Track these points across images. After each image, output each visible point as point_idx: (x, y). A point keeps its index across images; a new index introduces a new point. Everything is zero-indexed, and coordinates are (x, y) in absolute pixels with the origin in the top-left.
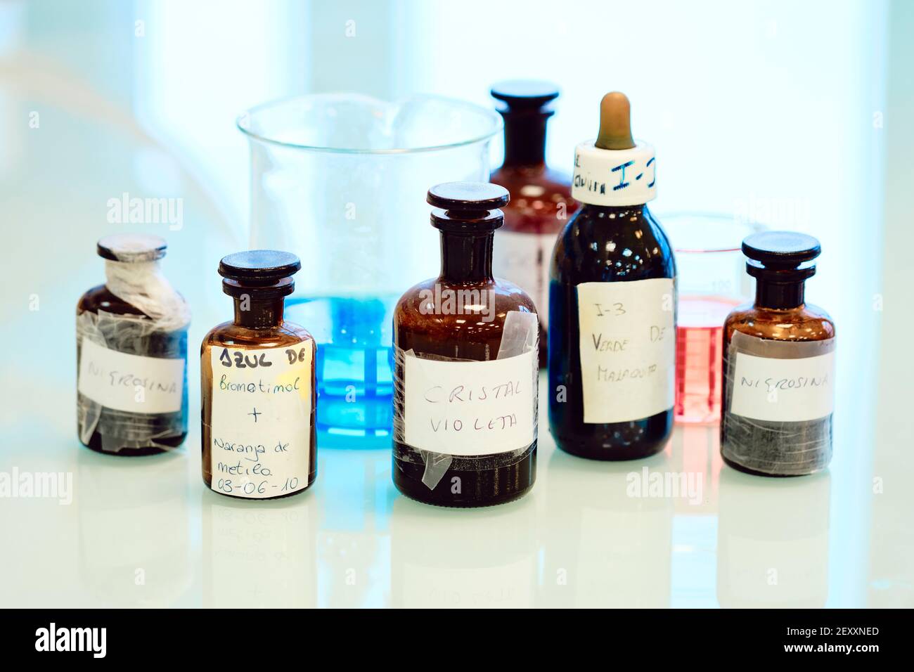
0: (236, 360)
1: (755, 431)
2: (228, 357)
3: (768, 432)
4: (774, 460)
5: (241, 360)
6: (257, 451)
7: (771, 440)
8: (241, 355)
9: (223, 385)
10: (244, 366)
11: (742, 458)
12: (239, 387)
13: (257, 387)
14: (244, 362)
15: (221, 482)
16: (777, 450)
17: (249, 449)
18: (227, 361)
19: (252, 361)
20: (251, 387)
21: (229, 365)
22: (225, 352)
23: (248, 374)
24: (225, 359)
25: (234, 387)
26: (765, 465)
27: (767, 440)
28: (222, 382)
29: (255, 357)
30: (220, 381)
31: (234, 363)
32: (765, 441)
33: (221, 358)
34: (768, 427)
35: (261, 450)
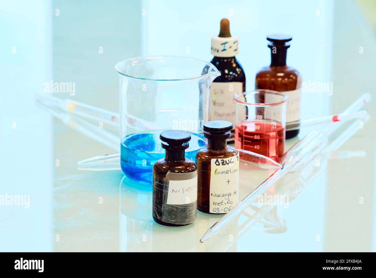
0: (222, 163)
1: (178, 209)
2: (218, 162)
3: (183, 209)
4: (186, 219)
5: (224, 162)
6: (229, 195)
7: (185, 211)
8: (223, 161)
9: (216, 173)
10: (225, 164)
11: (173, 221)
12: (223, 173)
13: (229, 171)
14: (225, 163)
15: (215, 209)
16: (187, 215)
17: (226, 195)
18: (218, 164)
19: (228, 162)
20: (227, 171)
21: (219, 165)
22: (217, 161)
23: (226, 167)
24: (217, 163)
25: (221, 173)
26: (182, 222)
27: (183, 212)
28: (216, 172)
29: (229, 160)
30: (215, 171)
31: (221, 164)
32: (182, 212)
33: (216, 163)
34: (184, 207)
35: (230, 195)
